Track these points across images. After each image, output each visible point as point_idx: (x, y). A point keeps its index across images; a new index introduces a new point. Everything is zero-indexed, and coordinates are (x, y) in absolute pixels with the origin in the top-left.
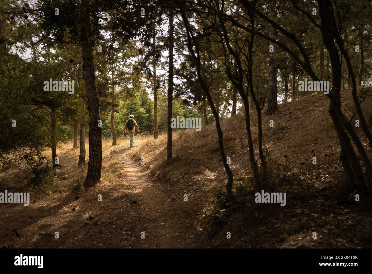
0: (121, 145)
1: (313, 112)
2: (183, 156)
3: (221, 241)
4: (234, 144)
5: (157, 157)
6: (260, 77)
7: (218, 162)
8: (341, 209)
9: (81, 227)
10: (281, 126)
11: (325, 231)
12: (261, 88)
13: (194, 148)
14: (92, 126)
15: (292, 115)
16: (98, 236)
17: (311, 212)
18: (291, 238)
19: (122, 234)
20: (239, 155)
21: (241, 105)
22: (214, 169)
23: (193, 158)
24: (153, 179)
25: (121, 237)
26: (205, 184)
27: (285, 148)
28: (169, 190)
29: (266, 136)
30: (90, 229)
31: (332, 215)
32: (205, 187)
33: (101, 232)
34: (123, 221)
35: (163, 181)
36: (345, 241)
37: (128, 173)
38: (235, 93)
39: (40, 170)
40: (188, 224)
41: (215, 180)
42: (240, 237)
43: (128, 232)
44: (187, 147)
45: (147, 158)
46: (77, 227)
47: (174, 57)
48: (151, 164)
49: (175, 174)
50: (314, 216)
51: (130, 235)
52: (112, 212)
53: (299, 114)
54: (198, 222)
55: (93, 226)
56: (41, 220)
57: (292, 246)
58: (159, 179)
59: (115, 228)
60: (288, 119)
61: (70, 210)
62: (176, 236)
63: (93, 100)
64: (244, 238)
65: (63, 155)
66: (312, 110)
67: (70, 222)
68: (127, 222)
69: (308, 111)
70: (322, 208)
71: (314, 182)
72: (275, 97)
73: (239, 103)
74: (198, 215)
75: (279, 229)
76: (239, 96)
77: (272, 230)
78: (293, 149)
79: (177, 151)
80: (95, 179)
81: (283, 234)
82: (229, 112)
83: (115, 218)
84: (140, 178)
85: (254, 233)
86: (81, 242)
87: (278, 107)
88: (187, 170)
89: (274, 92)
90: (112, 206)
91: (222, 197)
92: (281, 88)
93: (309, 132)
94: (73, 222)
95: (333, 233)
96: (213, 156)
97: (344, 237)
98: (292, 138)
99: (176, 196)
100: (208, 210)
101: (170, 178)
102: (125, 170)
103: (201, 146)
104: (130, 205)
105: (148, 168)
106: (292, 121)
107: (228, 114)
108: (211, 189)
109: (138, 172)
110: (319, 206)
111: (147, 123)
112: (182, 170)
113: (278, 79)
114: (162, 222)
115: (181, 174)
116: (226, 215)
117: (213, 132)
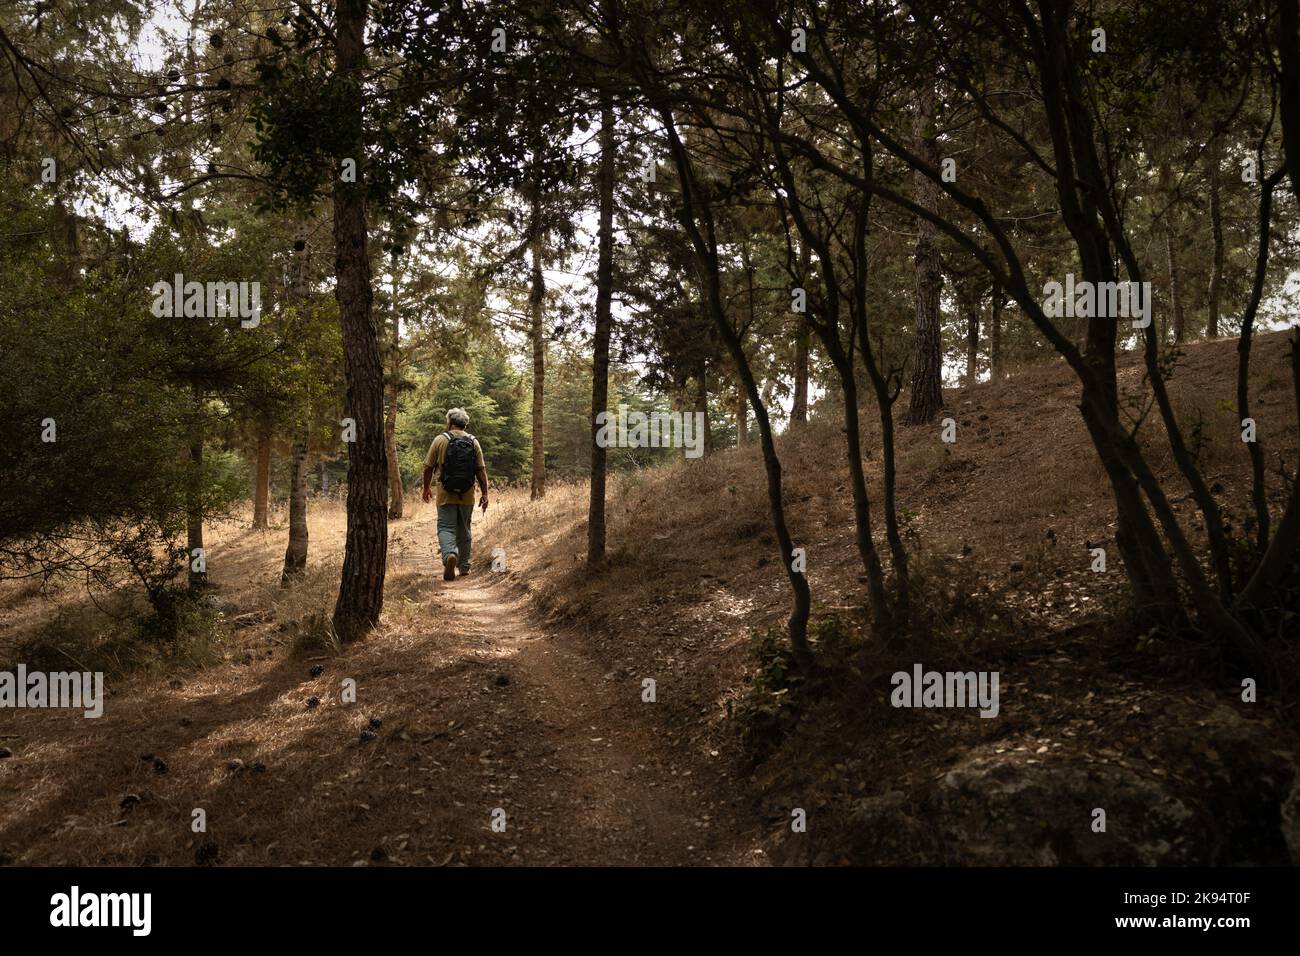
0: (417, 518)
1: (1056, 416)
2: (639, 549)
3: (778, 775)
4: (805, 512)
5: (549, 556)
6: (886, 299)
7: (754, 568)
8: (1115, 681)
9: (351, 747)
10: (953, 459)
11: (1070, 734)
12: (890, 336)
13: (674, 525)
14: (361, 449)
15: (987, 425)
16: (407, 769)
17: (1032, 690)
18: (976, 751)
19: (480, 764)
20: (822, 548)
21: (821, 393)
22: (743, 588)
23: (674, 556)
24: (548, 622)
25: (477, 774)
26: (718, 631)
27: (965, 526)
28: (605, 650)
29: (904, 488)
30: (380, 751)
31: (1091, 695)
32: (719, 638)
33: (416, 759)
34: (476, 732)
35: (583, 625)
36: (1120, 754)
37: (460, 605)
38: (803, 351)
39: (173, 591)
40: (672, 740)
41: (748, 619)
42: (833, 764)
43: (495, 762)
44: (650, 522)
45: (516, 558)
46: (339, 749)
47: (614, 235)
48: (533, 579)
49: (622, 602)
50: (1041, 699)
51: (504, 769)
52: (437, 706)
53: (1009, 420)
54: (705, 734)
55: (388, 744)
56: (220, 731)
57: (977, 767)
58: (567, 619)
59: (457, 749)
60: (976, 437)
61: (302, 704)
62: (640, 774)
63: (365, 366)
64: (844, 764)
65: (219, 551)
66: (1054, 410)
67: (310, 734)
68: (490, 735)
69: (1039, 413)
70: (1063, 679)
71: (1049, 615)
72: (933, 366)
73: (816, 384)
74: (703, 714)
75: (943, 735)
76: (816, 362)
77: (923, 739)
78: (988, 530)
79: (618, 536)
80: (363, 617)
81: (954, 745)
82: (782, 416)
83: (452, 723)
84: (500, 618)
85: (874, 751)
86: (360, 787)
87: (945, 397)
88: (657, 591)
89: (932, 350)
90: (434, 690)
91: (776, 660)
92: (955, 335)
93: (1041, 477)
94: (320, 735)
95: (1091, 736)
96: (738, 549)
97: (1118, 745)
98: (986, 495)
99: (628, 664)
100: (732, 698)
101: (606, 616)
102: (447, 596)
103: (697, 519)
104: (490, 688)
105: (525, 588)
106: (989, 445)
107: (778, 421)
108: (738, 644)
109: (492, 600)
110: (1057, 675)
111: (501, 447)
112: (641, 591)
113: (946, 306)
114: (594, 737)
115: (640, 601)
116: (789, 706)
117: (734, 477)
